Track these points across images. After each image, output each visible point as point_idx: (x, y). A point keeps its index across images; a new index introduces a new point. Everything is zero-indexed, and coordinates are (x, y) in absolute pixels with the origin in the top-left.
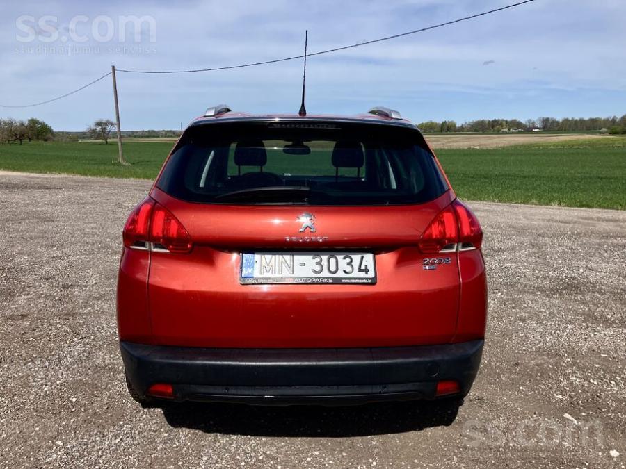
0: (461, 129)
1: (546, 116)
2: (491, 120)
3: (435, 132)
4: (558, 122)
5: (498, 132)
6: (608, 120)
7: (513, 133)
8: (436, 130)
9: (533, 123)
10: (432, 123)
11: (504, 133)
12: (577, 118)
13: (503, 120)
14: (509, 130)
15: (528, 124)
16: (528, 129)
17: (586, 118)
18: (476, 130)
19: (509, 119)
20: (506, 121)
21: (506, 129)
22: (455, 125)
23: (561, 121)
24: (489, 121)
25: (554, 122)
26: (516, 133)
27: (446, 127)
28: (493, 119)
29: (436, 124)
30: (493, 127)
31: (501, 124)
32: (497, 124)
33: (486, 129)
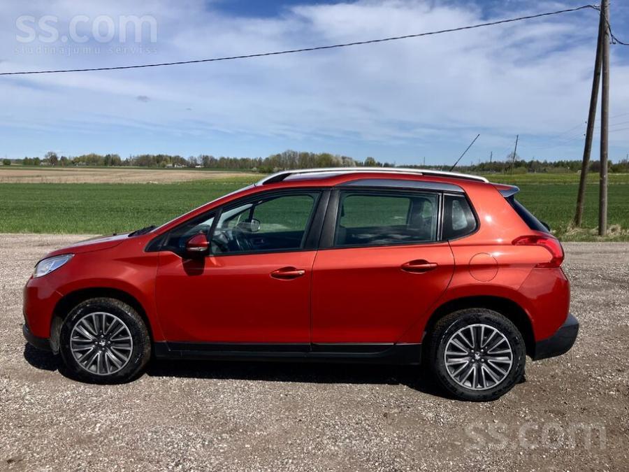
0: (126, 163)
1: (205, 154)
2: (155, 155)
3: (98, 165)
4: (216, 160)
5: (164, 167)
6: (255, 160)
7: (177, 169)
8: (99, 163)
9: (195, 160)
11: (169, 168)
12: (232, 157)
13: (167, 156)
14: (174, 165)
15: (190, 161)
16: (191, 166)
17: (239, 158)
18: (141, 165)
19: (173, 155)
20: (170, 157)
21: (171, 165)
22: (119, 159)
23: (218, 159)
24: (154, 156)
25: (212, 160)
26: (180, 169)
27: (110, 161)
28: (158, 154)
29: (100, 157)
30: (158, 162)
31: (166, 160)
32: (162, 160)
33: (151, 164)
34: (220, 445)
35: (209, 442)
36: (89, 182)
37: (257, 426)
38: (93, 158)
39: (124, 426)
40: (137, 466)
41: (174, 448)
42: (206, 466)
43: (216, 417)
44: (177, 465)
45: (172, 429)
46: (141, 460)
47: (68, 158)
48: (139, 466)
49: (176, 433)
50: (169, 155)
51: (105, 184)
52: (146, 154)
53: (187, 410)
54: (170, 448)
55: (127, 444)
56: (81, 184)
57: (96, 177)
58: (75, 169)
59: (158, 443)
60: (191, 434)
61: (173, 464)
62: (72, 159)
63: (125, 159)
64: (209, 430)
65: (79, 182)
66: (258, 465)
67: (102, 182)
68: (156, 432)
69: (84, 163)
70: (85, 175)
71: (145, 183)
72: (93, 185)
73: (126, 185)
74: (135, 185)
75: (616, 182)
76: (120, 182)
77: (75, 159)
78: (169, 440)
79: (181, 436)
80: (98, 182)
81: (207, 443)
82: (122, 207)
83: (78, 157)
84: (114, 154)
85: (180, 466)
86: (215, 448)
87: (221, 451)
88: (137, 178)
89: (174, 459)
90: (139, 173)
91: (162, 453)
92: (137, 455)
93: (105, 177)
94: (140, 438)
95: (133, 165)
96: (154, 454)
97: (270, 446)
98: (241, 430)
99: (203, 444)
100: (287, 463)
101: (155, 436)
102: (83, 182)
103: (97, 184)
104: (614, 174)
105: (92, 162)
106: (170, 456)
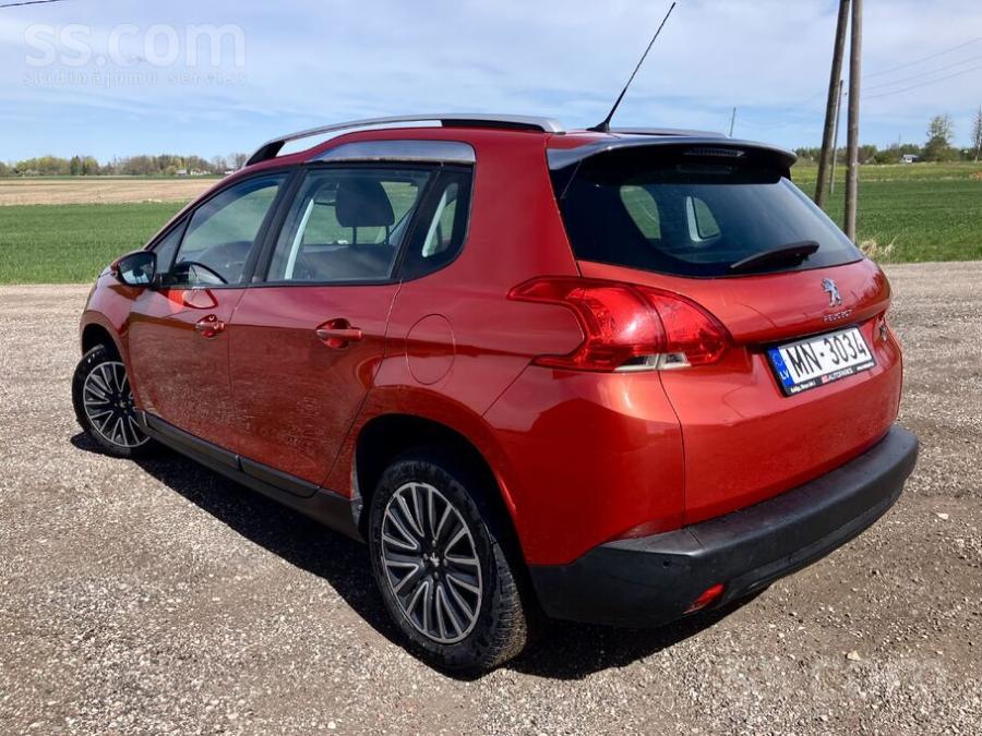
0: (109, 171)
2: (157, 156)
3: (59, 174)
5: (172, 175)
7: (194, 177)
8: (61, 170)
9: (224, 163)
10: (53, 160)
11: (181, 177)
13: (176, 157)
14: (188, 172)
15: (215, 163)
16: (217, 172)
18: (134, 173)
19: (186, 156)
20: (183, 159)
21: (185, 172)
22: (97, 165)
24: (154, 159)
26: (199, 177)
27: (79, 168)
28: (161, 155)
29: (61, 161)
30: (162, 168)
31: (174, 164)
32: (168, 164)
33: (152, 170)
34: (171, 601)
35: (152, 597)
36: (44, 202)
37: (239, 567)
38: (51, 164)
39: (11, 581)
40: (18, 644)
41: (89, 611)
42: (138, 636)
43: (173, 558)
44: (87, 638)
45: (93, 580)
46: (27, 633)
47: (6, 164)
48: (22, 643)
49: (98, 587)
50: (180, 155)
51: (71, 206)
52: (141, 154)
53: (128, 548)
54: (81, 612)
55: (10, 610)
56: (30, 206)
57: (57, 195)
58: (21, 182)
59: (63, 606)
60: (123, 586)
61: (80, 637)
62: (14, 166)
63: (106, 164)
64: (156, 578)
65: (27, 203)
66: (227, 627)
67: (65, 203)
68: (63, 588)
69: (36, 172)
70: (37, 191)
71: (140, 201)
72: (52, 207)
73: (109, 206)
74: (124, 205)
75: (880, 178)
76: (98, 201)
77: (20, 165)
78: (82, 599)
79: (106, 591)
80: (59, 202)
81: (147, 600)
82: (97, 240)
83: (24, 161)
84: (86, 155)
85: (93, 639)
86: (160, 606)
87: (170, 610)
88: (127, 194)
89: (85, 629)
90: (130, 185)
91: (65, 621)
92: (22, 625)
93: (73, 194)
94: (35, 598)
95: (121, 174)
96: (51, 622)
97: (255, 597)
98: (211, 576)
99: (140, 601)
100: (276, 622)
101: (61, 595)
102: (34, 203)
103: (57, 206)
104: (878, 166)
105: (48, 169)
106: (80, 625)
